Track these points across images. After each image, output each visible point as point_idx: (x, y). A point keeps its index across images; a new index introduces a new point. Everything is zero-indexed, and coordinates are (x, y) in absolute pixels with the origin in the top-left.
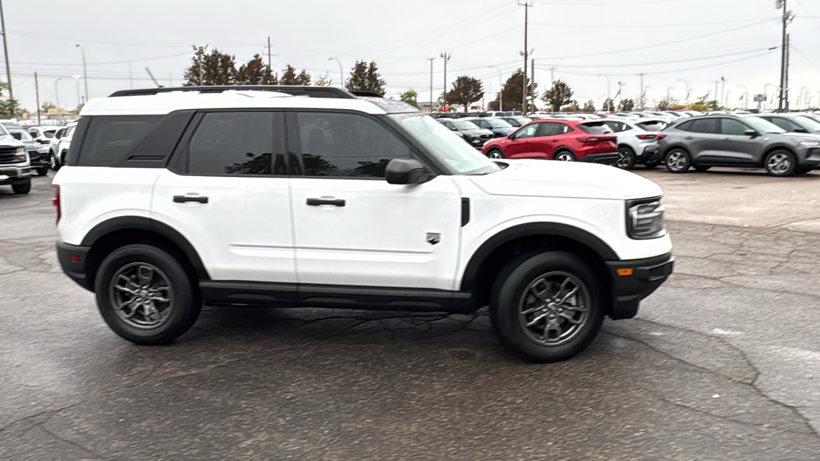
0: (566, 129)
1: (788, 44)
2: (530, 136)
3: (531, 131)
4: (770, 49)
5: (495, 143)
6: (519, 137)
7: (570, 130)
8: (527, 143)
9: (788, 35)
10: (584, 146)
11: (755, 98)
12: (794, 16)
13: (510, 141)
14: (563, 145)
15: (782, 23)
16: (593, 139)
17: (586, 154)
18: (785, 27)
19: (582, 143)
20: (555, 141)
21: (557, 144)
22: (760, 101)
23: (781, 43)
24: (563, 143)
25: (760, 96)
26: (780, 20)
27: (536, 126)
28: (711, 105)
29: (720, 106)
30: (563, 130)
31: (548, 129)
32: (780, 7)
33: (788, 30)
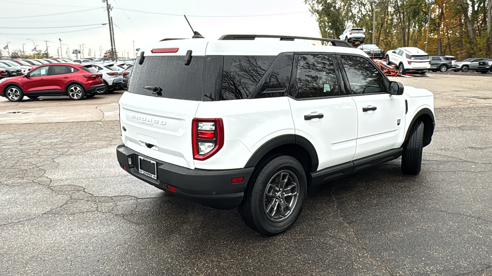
0: (72, 70)
1: (112, 22)
2: (44, 75)
3: (43, 71)
4: (103, 24)
5: (12, 81)
6: (32, 76)
7: (76, 70)
8: (42, 80)
9: (111, 17)
10: (88, 81)
11: (74, 52)
12: (112, 7)
13: (26, 79)
14: (74, 80)
15: (107, 11)
16: (94, 76)
17: (91, 85)
18: (109, 13)
19: (87, 79)
20: (66, 78)
21: (68, 80)
22: (77, 54)
23: (108, 22)
24: (72, 79)
25: (76, 50)
26: (106, 9)
27: (47, 68)
28: (45, 55)
29: (50, 56)
30: (71, 70)
31: (57, 70)
32: (105, 2)
33: (111, 15)
